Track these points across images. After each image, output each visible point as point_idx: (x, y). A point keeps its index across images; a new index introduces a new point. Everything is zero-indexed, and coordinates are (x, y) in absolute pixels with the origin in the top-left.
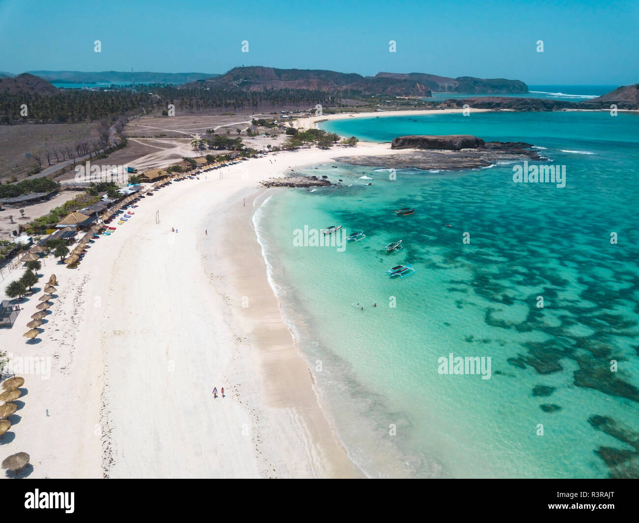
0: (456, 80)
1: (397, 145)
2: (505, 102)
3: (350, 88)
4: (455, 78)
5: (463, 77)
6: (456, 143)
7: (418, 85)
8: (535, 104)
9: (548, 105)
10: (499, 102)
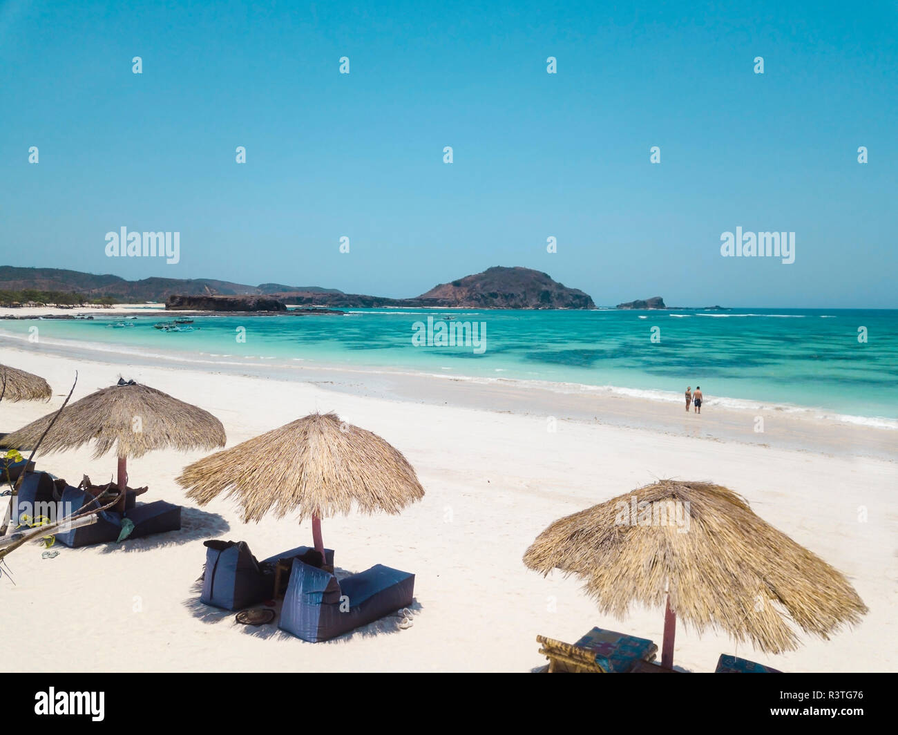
0: (258, 288)
1: (172, 304)
2: (317, 298)
3: (103, 293)
4: (257, 286)
5: (268, 284)
6: (250, 302)
7: (206, 288)
8: (353, 300)
9: (367, 302)
10: (310, 297)
